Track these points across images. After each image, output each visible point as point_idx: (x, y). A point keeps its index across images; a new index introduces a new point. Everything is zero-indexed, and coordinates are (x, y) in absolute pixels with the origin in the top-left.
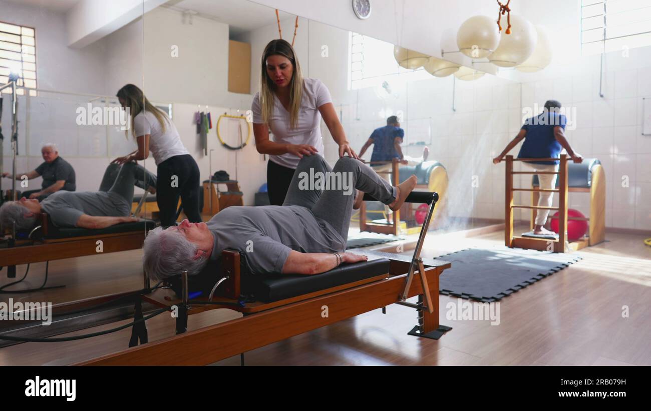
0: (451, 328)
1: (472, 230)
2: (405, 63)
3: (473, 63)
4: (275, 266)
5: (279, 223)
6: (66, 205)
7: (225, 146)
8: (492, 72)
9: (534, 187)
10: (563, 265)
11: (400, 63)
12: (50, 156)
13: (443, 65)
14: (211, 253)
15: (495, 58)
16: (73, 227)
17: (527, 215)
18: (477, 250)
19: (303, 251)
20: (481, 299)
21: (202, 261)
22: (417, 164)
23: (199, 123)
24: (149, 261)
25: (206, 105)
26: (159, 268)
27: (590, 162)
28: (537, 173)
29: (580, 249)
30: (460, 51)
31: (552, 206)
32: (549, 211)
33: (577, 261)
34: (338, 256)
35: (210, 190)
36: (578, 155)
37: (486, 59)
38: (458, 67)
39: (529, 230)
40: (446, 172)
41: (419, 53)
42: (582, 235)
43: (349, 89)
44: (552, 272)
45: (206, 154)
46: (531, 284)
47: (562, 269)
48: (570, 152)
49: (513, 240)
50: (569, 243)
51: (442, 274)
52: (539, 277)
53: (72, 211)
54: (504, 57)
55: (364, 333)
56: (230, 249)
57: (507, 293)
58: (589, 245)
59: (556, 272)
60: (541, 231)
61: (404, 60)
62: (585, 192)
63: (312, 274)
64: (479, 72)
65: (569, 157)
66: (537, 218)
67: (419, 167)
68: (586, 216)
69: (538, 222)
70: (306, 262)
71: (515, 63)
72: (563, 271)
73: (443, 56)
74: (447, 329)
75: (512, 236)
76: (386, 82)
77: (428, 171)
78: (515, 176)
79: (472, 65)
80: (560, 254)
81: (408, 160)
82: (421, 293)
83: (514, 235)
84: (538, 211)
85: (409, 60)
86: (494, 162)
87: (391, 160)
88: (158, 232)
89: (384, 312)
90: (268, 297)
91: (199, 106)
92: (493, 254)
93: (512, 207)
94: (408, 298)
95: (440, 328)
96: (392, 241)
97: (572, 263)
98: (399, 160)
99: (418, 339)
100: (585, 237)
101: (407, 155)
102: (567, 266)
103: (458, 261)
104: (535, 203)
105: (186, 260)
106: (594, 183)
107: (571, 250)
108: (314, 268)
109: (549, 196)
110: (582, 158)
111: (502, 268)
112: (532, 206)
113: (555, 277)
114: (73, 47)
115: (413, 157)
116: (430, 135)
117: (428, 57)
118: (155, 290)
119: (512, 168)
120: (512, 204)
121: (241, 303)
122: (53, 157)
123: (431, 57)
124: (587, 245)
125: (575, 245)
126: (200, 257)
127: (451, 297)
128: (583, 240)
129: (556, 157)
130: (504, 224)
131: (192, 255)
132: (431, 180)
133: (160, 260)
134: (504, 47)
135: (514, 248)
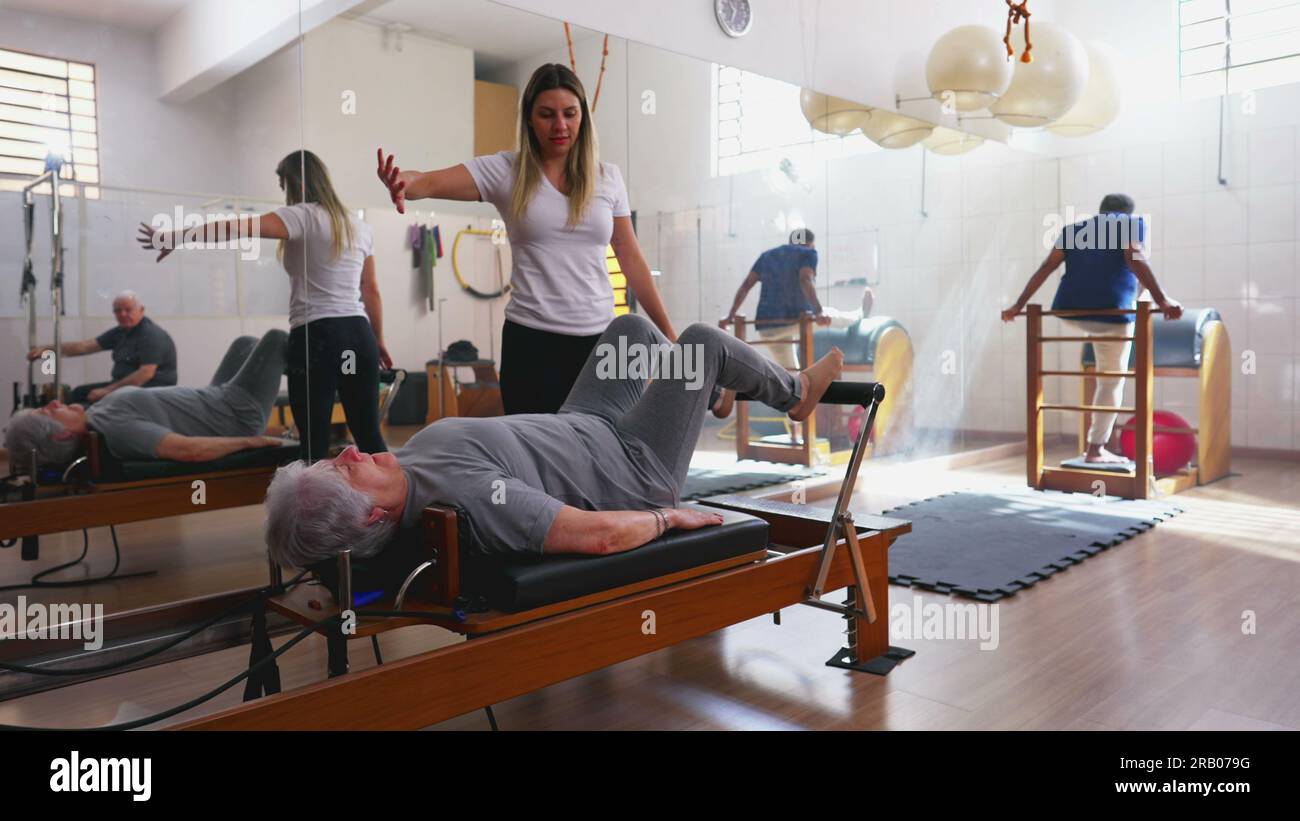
0: (913, 653)
1: (960, 455)
2: (823, 123)
3: (959, 119)
4: (528, 539)
5: (540, 451)
6: (135, 415)
7: (470, 291)
8: (1000, 139)
9: (1086, 367)
10: (1144, 523)
11: (813, 124)
12: (131, 316)
13: (899, 125)
14: (403, 513)
15: (1003, 109)
16: (149, 459)
17: (1072, 423)
18: (970, 496)
19: (590, 508)
20: (974, 594)
21: (384, 529)
22: (851, 324)
23: (418, 246)
24: (277, 532)
25: (430, 211)
26: (295, 544)
27: (1198, 316)
28: (1090, 339)
29: (1178, 491)
30: (932, 97)
31: (1123, 404)
32: (1116, 415)
33: (1172, 516)
34: (659, 516)
35: (440, 379)
36: (1172, 302)
37: (986, 112)
38: (931, 129)
39: (1076, 454)
40: (909, 338)
41: (851, 103)
42: (1184, 464)
43: (713, 174)
44: (1119, 538)
45: (432, 309)
46: (1076, 562)
47: (1140, 532)
48: (1158, 296)
49: (1044, 475)
50: (1157, 479)
51: (894, 544)
52: (1093, 550)
53: (149, 426)
54: (1022, 107)
55: (740, 663)
56: (437, 504)
57: (1028, 581)
58: (1199, 484)
59: (1128, 537)
60: (1099, 455)
61: (820, 117)
62: (1188, 376)
63: (604, 552)
64: (972, 137)
65: (1154, 306)
66: (1091, 431)
67: (854, 330)
68: (1193, 425)
69: (1093, 439)
70: (592, 530)
71: (1045, 118)
72: (1143, 536)
73: (898, 107)
74: (904, 655)
75: (1042, 467)
76: (786, 160)
77: (872, 338)
78: (1046, 347)
79: (959, 125)
80: (1139, 502)
81: (831, 316)
82: (850, 584)
83: (1045, 464)
84: (1094, 416)
85: (830, 117)
86: (1003, 318)
87: (796, 317)
88: (294, 471)
89: (777, 621)
90: (513, 600)
91: (417, 213)
92: (1003, 503)
93: (1041, 408)
94: (824, 593)
95: (890, 653)
96: (802, 478)
97: (1162, 521)
98: (814, 317)
99: (847, 675)
100: (1190, 468)
101: (828, 306)
102: (1151, 526)
103: (930, 517)
104: (1088, 399)
105: (349, 528)
106: (1207, 357)
107: (1161, 493)
108: (607, 542)
109: (1115, 384)
110: (1182, 308)
111: (1022, 530)
112: (1082, 406)
113: (1127, 548)
114: (168, 101)
115: (841, 310)
116: (876, 267)
117: (868, 111)
118: (292, 586)
119: (1040, 330)
120: (1040, 403)
121: (458, 613)
122: (136, 317)
123: (873, 109)
124: (1195, 483)
125: (1170, 483)
126: (377, 522)
127: (915, 589)
128: (1185, 474)
129: (1127, 307)
130: (1024, 443)
131: (360, 517)
132: (878, 355)
133: (298, 527)
134: (1021, 87)
135: (1046, 491)
